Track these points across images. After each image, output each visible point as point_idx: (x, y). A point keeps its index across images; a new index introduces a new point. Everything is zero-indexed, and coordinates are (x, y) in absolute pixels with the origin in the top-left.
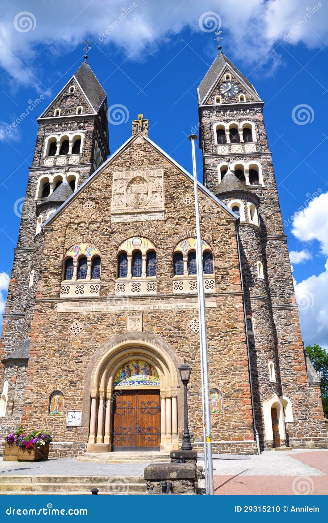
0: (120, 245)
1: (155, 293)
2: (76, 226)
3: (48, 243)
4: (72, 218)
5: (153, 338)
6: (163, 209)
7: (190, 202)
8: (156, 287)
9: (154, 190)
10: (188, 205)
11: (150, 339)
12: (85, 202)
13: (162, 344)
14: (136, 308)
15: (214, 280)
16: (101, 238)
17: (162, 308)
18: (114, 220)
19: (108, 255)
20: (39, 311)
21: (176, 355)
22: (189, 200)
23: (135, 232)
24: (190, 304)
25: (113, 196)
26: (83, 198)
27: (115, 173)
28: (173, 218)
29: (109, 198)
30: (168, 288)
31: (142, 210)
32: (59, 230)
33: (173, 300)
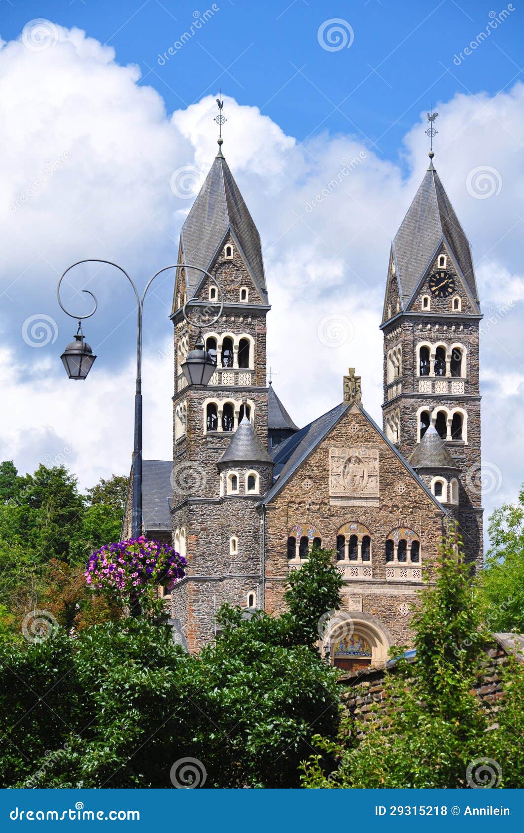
0: (339, 529)
1: (370, 578)
2: (297, 506)
3: (272, 521)
4: (292, 497)
5: (372, 618)
6: (378, 496)
7: (403, 491)
8: (371, 572)
9: (371, 473)
10: (401, 493)
11: (368, 619)
12: (303, 480)
13: (378, 623)
14: (356, 591)
15: (421, 570)
16: (321, 521)
17: (378, 592)
18: (333, 503)
19: (329, 539)
20: (271, 588)
21: (389, 633)
22: (402, 488)
23: (352, 517)
24: (400, 590)
25: (330, 476)
26: (301, 475)
27: (332, 448)
28: (388, 506)
29: (326, 478)
30: (382, 574)
31: (359, 495)
32: (281, 509)
33: (386, 586)
